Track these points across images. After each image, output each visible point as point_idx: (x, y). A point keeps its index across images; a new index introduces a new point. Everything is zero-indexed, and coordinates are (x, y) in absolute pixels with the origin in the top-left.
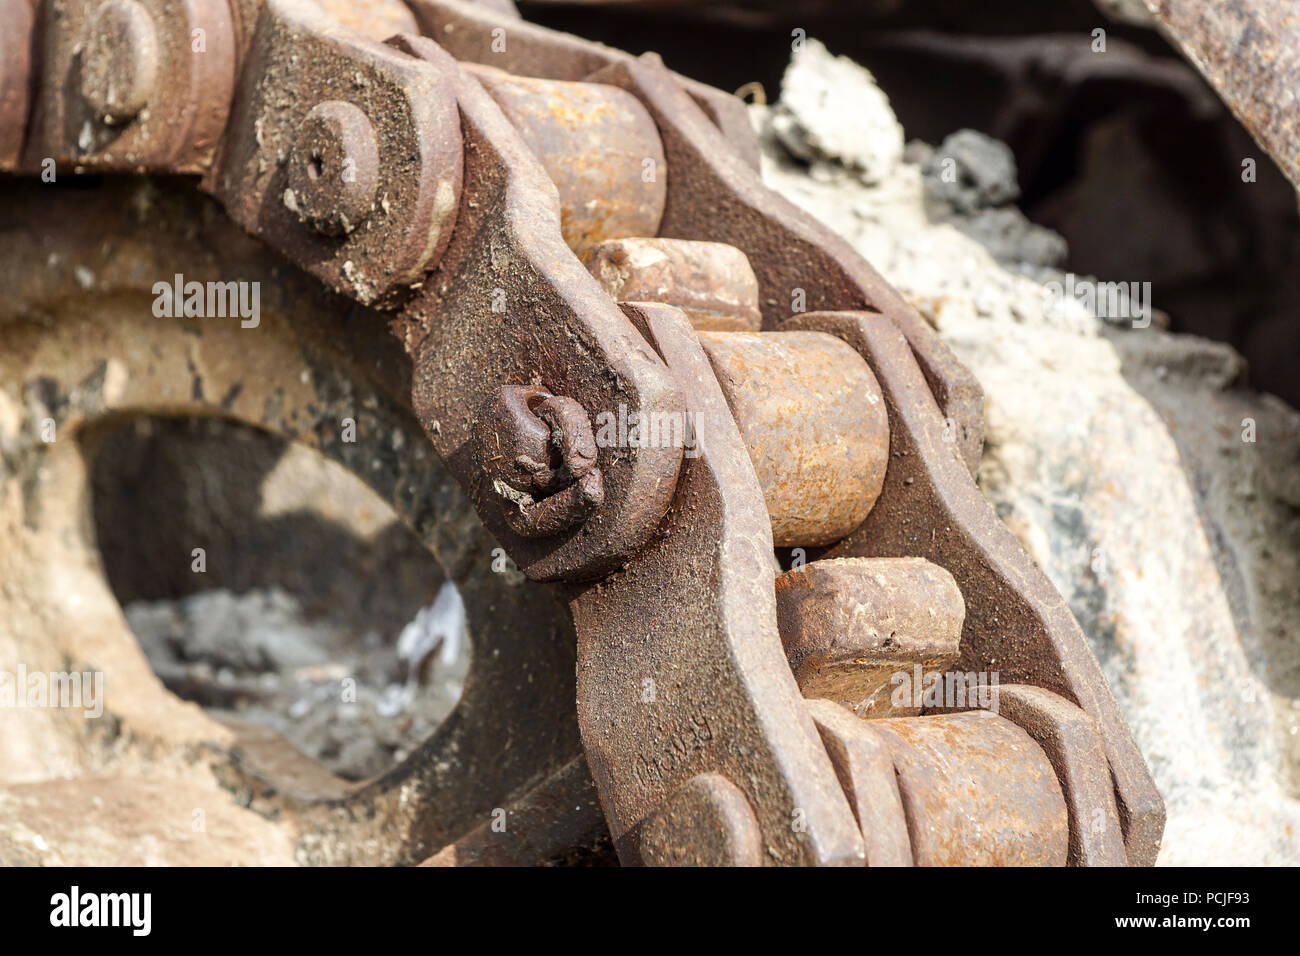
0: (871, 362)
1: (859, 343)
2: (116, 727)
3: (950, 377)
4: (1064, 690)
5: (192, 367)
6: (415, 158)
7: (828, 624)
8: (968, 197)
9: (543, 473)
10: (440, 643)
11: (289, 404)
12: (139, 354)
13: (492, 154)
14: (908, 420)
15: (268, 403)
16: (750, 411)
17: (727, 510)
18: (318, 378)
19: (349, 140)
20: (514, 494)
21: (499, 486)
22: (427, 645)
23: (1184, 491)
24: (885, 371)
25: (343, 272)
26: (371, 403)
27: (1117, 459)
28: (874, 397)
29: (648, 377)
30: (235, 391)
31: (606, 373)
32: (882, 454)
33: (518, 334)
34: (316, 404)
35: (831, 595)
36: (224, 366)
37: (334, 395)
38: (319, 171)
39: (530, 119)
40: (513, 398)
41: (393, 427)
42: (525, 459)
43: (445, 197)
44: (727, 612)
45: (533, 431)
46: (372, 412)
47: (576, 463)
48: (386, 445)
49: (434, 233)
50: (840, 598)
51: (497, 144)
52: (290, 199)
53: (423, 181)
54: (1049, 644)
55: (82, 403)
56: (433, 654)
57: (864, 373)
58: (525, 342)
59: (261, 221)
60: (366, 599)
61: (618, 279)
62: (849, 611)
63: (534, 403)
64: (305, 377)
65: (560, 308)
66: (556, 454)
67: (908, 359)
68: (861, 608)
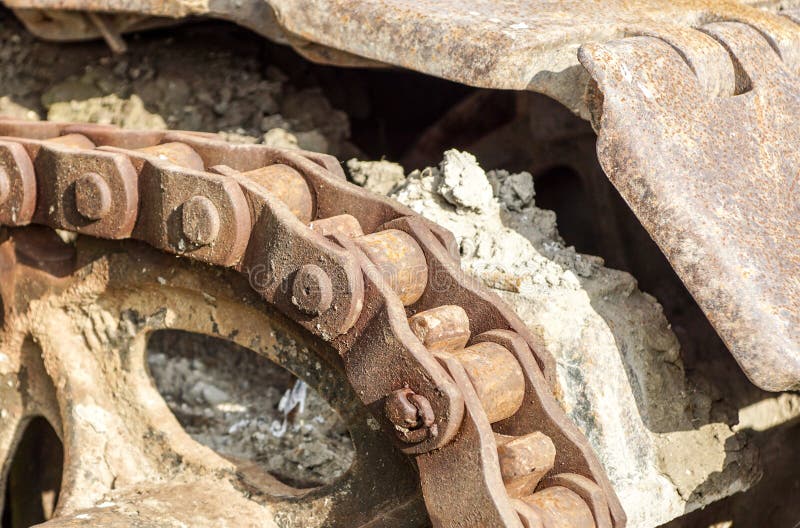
0: (517, 357)
1: (511, 349)
2: (179, 460)
3: (544, 358)
4: (591, 477)
5: (212, 319)
6: (348, 293)
7: (513, 468)
8: (517, 204)
9: (414, 423)
10: (298, 404)
11: (263, 343)
12: (184, 309)
13: (377, 290)
14: (531, 379)
15: (253, 341)
16: (481, 391)
17: (481, 437)
18: (278, 336)
19: (322, 285)
20: (403, 430)
21: (397, 427)
22: (292, 406)
23: (618, 355)
24: (523, 362)
25: (316, 327)
26: (306, 350)
27: (593, 349)
28: (519, 372)
29: (452, 392)
30: (235, 333)
31: (436, 390)
32: (522, 392)
33: (398, 368)
34: (277, 346)
35: (514, 457)
36: (229, 322)
37: (286, 343)
38: (308, 293)
39: (383, 263)
40: (401, 395)
41: (316, 361)
42: (408, 420)
43: (359, 306)
44: (486, 477)
45: (410, 410)
46: (306, 354)
47: (428, 422)
48: (312, 368)
49: (355, 318)
50: (517, 458)
51: (378, 286)
52: (295, 301)
53: (352, 302)
54: (585, 461)
55: (152, 323)
56: (295, 410)
57: (515, 363)
58: (401, 371)
59: (275, 298)
60: (237, 363)
61: (424, 332)
62: (520, 463)
63: (409, 397)
64: (272, 335)
65: (417, 364)
66: (420, 418)
67: (529, 353)
68: (524, 462)
